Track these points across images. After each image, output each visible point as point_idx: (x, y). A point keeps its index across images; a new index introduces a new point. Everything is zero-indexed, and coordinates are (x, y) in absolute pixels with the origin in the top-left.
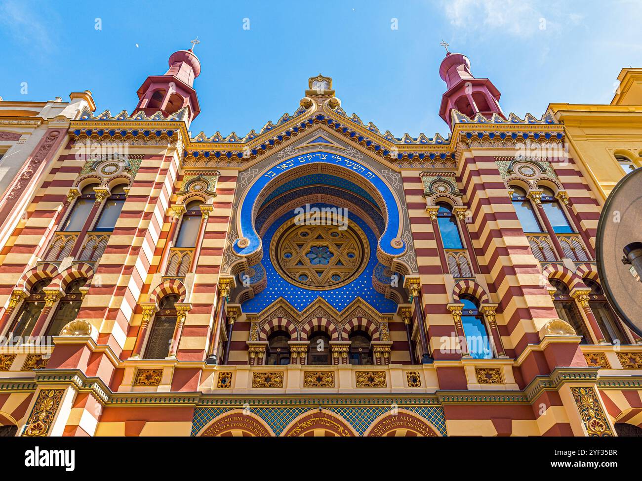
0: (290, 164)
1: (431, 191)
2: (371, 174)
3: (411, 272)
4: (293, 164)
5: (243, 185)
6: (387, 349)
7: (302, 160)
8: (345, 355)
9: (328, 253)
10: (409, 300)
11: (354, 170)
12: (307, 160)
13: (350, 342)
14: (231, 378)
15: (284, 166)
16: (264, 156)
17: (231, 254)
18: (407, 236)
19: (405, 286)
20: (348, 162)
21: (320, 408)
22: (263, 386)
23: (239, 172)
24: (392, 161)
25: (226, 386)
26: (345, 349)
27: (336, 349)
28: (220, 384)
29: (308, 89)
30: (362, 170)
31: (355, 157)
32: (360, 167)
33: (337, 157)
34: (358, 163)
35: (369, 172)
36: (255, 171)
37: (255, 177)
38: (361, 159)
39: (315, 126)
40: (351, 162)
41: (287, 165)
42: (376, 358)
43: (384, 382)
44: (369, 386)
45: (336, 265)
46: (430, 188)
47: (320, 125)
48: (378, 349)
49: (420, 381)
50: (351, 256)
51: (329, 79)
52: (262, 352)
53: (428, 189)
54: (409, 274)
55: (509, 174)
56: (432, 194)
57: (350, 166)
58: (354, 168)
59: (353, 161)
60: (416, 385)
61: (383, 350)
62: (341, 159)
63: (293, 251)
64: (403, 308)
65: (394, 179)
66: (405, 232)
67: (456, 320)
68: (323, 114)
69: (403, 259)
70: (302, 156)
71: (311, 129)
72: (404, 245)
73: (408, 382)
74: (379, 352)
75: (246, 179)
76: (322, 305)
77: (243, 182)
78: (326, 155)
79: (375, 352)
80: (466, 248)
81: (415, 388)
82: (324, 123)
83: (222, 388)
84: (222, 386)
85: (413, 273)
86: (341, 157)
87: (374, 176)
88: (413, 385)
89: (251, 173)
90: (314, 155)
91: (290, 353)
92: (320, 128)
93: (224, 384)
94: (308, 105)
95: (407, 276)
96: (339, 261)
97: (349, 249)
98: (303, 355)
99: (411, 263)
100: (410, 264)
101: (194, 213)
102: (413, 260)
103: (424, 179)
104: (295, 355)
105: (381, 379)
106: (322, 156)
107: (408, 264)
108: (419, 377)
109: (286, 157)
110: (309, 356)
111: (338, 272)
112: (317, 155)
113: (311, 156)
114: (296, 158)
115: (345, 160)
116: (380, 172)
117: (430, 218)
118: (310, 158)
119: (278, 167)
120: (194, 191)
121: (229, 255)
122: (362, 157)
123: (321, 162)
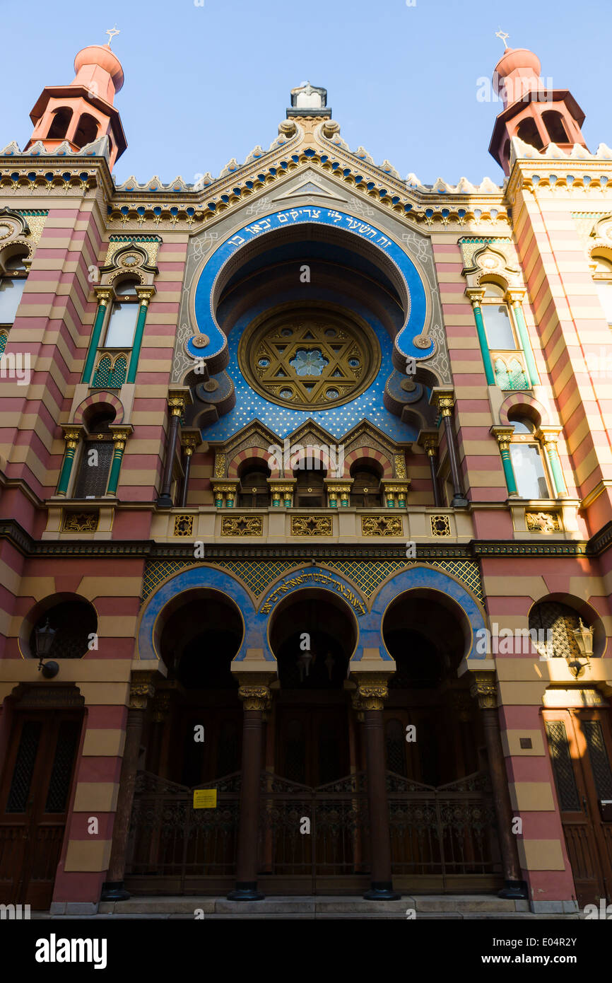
0: (265, 225)
1: (474, 264)
2: (386, 240)
3: (440, 382)
4: (269, 226)
5: (197, 257)
6: (402, 490)
7: (282, 218)
8: (345, 497)
9: (321, 359)
10: (435, 423)
11: (360, 233)
12: (290, 218)
13: (352, 480)
14: (192, 523)
15: (256, 228)
16: (226, 212)
17: (183, 357)
18: (437, 331)
19: (431, 403)
20: (352, 221)
21: (314, 561)
22: (236, 533)
23: (191, 236)
24: (420, 220)
25: (185, 534)
26: (345, 489)
27: (333, 489)
28: (178, 531)
29: (290, 107)
30: (372, 234)
31: (361, 215)
32: (369, 229)
33: (335, 214)
34: (366, 223)
35: (383, 238)
36: (214, 235)
37: (213, 245)
38: (372, 217)
39: (301, 166)
40: (356, 222)
41: (261, 226)
42: (388, 501)
43: (400, 529)
44: (379, 534)
45: (333, 375)
46: (472, 261)
47: (309, 163)
48: (391, 489)
49: (448, 528)
50: (354, 364)
51: (323, 90)
52: (232, 493)
53: (471, 263)
54: (438, 385)
56: (476, 269)
57: (354, 227)
58: (361, 231)
59: (359, 220)
60: (444, 534)
61: (397, 491)
62: (341, 217)
63: (271, 356)
64: (427, 433)
65: (419, 248)
66: (434, 326)
67: (502, 448)
68: (314, 147)
69: (429, 364)
70: (283, 211)
71: (296, 171)
72: (432, 344)
73: (433, 529)
74: (392, 493)
75: (201, 247)
76: (314, 431)
77: (196, 252)
78: (319, 212)
79: (387, 493)
80: (522, 349)
81: (442, 537)
82: (315, 160)
83: (180, 536)
84: (180, 534)
85: (444, 384)
86: (341, 213)
87: (390, 243)
88: (439, 534)
89: (208, 239)
90: (301, 212)
91: (270, 494)
92: (310, 168)
93: (183, 530)
94: (290, 132)
95: (435, 388)
96: (337, 370)
97: (351, 352)
98: (287, 497)
99: (442, 370)
100: (440, 372)
101: (127, 298)
102: (445, 366)
103: (465, 246)
104: (277, 497)
105: (397, 525)
106: (312, 213)
107: (438, 372)
108: (447, 523)
109: (259, 214)
110: (297, 498)
111: (334, 385)
112: (304, 211)
113: (296, 212)
114: (273, 216)
115: (347, 219)
116: (400, 237)
117: (472, 304)
118: (295, 215)
119: (248, 230)
120: (125, 266)
121: (181, 358)
122: (373, 214)
123: (311, 222)
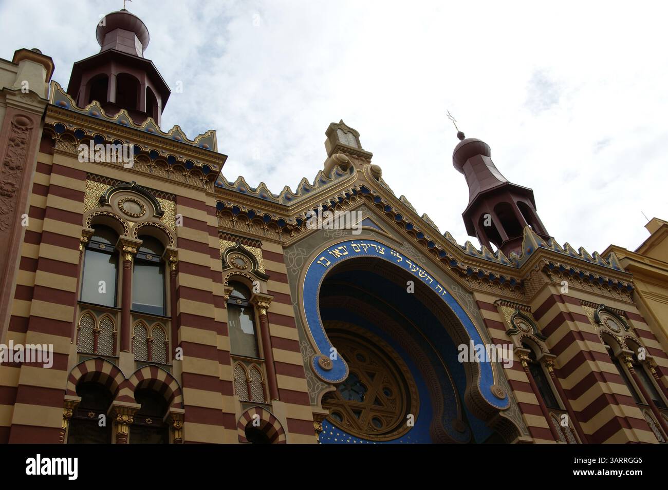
0: (343, 251)
1: (514, 326)
2: (442, 289)
3: (522, 434)
4: (347, 252)
5: (294, 271)
7: (356, 248)
9: (358, 384)
11: (420, 277)
12: (362, 249)
15: (337, 252)
16: (309, 230)
17: (314, 378)
18: (504, 383)
20: (411, 264)
23: (285, 248)
24: (462, 275)
30: (430, 280)
31: (417, 260)
32: (426, 275)
33: (396, 254)
34: (423, 269)
35: (439, 286)
37: (305, 261)
39: (359, 200)
40: (414, 266)
41: (340, 251)
45: (375, 404)
47: (365, 200)
50: (386, 393)
53: (511, 324)
54: (520, 435)
55: (597, 325)
56: (517, 331)
57: (415, 270)
58: (420, 275)
59: (417, 265)
62: (401, 258)
65: (467, 301)
66: (500, 377)
68: (367, 186)
69: (509, 414)
71: (355, 205)
72: (506, 396)
75: (295, 261)
77: (292, 266)
78: (383, 249)
80: (565, 409)
82: (369, 198)
85: (524, 434)
86: (401, 254)
87: (445, 292)
89: (298, 254)
90: (369, 245)
92: (365, 204)
95: (516, 438)
96: (377, 399)
97: (383, 382)
99: (519, 421)
100: (518, 423)
101: (239, 302)
102: (520, 418)
103: (503, 309)
106: (378, 249)
107: (516, 423)
111: (378, 414)
112: (372, 245)
113: (365, 245)
114: (348, 243)
115: (407, 261)
116: (451, 287)
117: (521, 363)
118: (365, 246)
119: (330, 253)
120: (236, 267)
121: (311, 378)
122: (425, 261)
123: (379, 257)
